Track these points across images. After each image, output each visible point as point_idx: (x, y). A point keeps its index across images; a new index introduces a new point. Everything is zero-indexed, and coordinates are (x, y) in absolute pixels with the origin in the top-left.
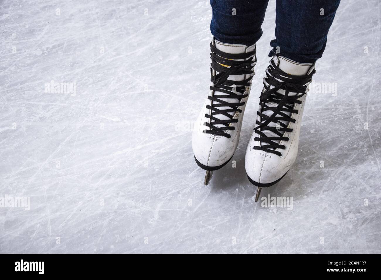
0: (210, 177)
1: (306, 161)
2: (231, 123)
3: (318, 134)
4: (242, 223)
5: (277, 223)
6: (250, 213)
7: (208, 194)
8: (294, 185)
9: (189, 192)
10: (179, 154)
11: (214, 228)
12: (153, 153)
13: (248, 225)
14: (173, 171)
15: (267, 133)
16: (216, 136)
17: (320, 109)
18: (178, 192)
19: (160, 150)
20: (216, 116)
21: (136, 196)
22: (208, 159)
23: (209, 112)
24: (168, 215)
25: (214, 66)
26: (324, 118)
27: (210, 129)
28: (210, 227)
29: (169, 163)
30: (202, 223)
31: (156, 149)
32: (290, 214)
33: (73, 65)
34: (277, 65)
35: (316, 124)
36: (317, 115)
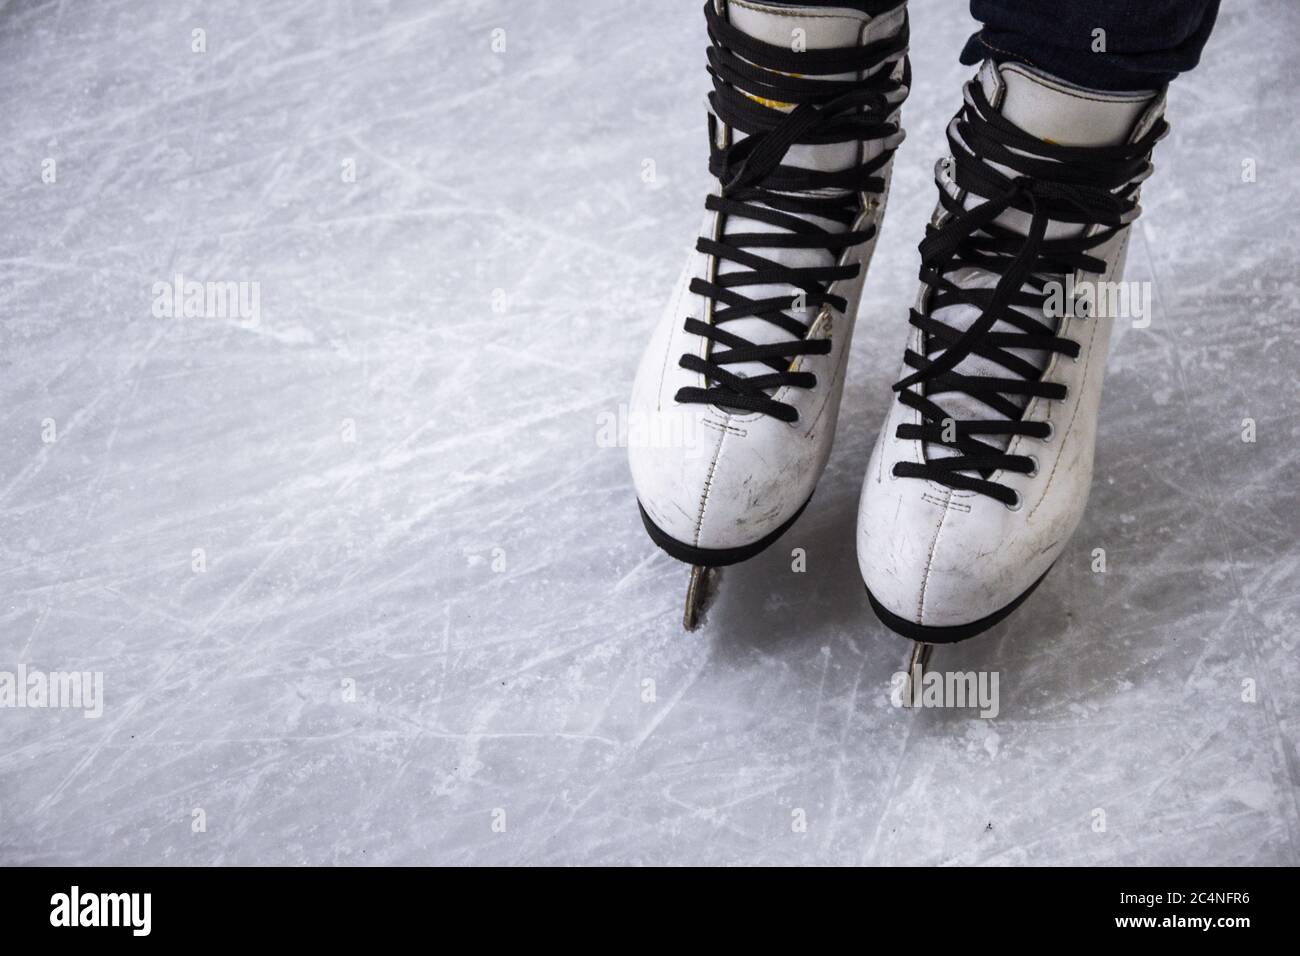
0: (711, 595)
1: (1130, 527)
2: (798, 358)
3: (1188, 410)
4: (846, 795)
5: (1001, 799)
6: (883, 752)
7: (700, 668)
8: (1078, 633)
9: (614, 658)
10: (573, 490)
11: (723, 818)
12: (455, 486)
13: (874, 805)
14: (544, 564)
15: (951, 403)
16: (732, 416)
17: (1200, 297)
18: (569, 660)
19: (487, 473)
20: (732, 327)
21: (383, 673)
22: (700, 517)
23: (700, 308)
24: (520, 759)
25: (725, 104)
26: (1215, 336)
27: (708, 383)
28: (705, 813)
29: (527, 531)
30: (671, 794)
31: (473, 469)
32: (1059, 761)
33: (101, 91)
34: (996, 103)
35: (1177, 362)
36: (1186, 324)
